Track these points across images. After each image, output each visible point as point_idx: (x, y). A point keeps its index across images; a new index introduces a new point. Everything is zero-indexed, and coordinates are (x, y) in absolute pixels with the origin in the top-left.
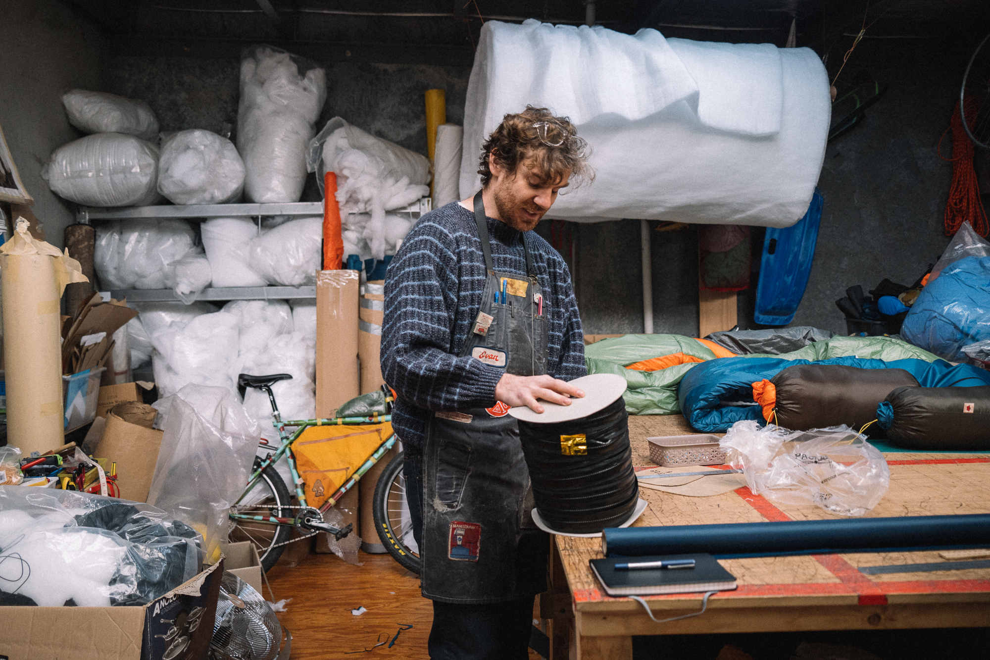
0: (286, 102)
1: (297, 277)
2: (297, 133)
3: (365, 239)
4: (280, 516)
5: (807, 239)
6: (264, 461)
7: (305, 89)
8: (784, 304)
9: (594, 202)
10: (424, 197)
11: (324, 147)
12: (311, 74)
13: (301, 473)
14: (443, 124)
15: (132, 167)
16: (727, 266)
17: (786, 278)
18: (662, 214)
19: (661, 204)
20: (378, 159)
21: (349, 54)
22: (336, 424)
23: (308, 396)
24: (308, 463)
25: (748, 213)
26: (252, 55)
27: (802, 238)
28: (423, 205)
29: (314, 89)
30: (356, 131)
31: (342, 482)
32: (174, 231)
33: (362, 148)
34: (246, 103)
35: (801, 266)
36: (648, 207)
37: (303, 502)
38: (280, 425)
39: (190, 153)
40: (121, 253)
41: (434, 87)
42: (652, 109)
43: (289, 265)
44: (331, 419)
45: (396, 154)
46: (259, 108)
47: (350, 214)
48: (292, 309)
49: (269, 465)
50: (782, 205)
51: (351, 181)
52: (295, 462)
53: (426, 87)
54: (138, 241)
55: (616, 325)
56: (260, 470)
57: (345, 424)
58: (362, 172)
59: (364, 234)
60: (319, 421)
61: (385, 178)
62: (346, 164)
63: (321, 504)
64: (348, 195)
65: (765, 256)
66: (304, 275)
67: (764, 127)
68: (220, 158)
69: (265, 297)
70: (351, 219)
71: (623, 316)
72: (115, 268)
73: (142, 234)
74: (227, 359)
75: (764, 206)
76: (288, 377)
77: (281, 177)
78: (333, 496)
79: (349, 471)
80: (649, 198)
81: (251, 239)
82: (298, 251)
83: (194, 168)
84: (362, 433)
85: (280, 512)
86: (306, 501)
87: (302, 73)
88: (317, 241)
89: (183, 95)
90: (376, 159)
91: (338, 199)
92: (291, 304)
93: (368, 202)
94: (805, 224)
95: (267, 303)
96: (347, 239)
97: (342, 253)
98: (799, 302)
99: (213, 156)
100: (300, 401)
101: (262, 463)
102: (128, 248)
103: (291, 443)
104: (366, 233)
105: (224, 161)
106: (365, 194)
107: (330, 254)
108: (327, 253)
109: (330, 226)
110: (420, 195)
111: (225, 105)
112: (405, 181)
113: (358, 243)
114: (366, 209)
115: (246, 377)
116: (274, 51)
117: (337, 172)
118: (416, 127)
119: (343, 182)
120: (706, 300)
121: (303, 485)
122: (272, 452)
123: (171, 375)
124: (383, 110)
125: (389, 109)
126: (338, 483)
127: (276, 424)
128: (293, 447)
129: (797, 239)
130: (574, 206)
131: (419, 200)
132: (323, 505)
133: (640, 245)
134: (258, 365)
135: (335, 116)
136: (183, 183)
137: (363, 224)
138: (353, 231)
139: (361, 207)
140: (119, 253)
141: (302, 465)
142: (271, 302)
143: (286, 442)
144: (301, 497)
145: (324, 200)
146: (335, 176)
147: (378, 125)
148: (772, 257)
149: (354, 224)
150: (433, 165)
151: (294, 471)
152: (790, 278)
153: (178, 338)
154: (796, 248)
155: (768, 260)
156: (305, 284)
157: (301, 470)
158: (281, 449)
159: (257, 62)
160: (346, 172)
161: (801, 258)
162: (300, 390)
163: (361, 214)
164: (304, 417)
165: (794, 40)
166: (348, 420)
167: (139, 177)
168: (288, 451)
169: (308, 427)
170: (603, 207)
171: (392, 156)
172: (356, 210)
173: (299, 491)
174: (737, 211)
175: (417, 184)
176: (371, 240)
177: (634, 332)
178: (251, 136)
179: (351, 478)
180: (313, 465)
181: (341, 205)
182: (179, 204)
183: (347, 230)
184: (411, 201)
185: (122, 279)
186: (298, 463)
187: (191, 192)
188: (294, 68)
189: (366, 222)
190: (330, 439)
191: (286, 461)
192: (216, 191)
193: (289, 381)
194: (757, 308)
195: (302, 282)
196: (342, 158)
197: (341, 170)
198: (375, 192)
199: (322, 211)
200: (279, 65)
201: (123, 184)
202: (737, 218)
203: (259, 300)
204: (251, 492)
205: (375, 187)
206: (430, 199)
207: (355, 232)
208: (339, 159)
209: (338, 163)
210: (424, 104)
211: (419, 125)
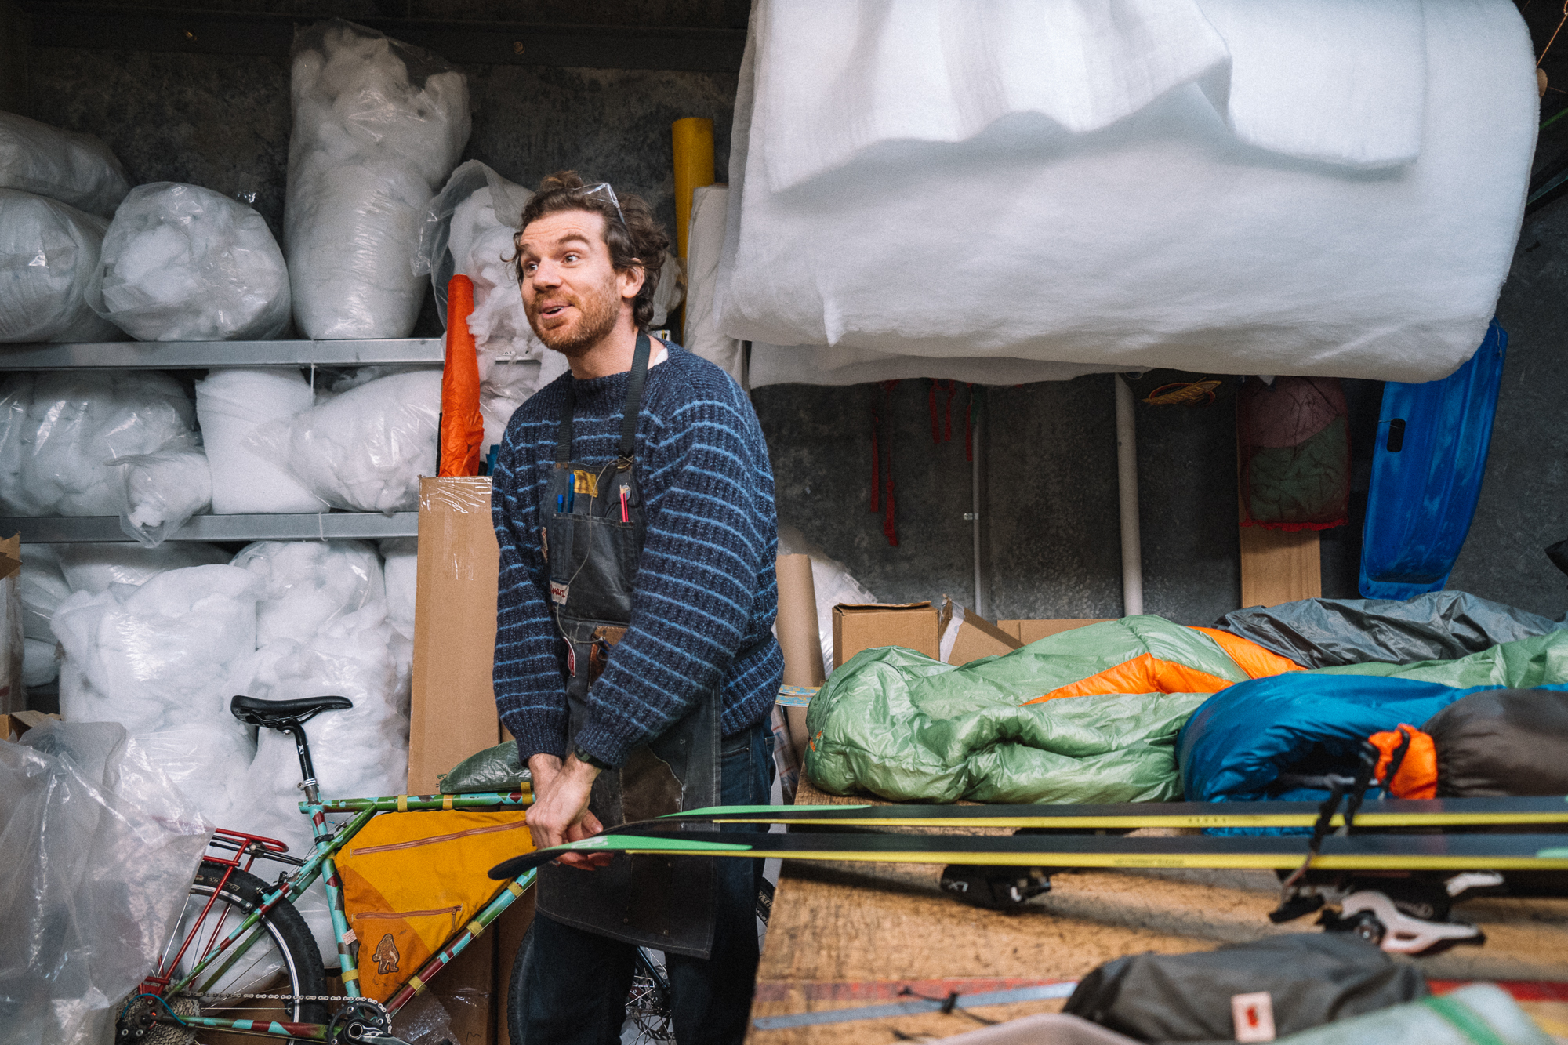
0: (379, 137)
1: (385, 492)
2: (401, 200)
4: (296, 1020)
5: (1474, 419)
6: (271, 891)
7: (421, 113)
8: (1425, 557)
9: (1001, 323)
11: (452, 224)
12: (434, 82)
13: (353, 918)
14: (706, 185)
15: (32, 257)
16: (1298, 475)
17: (1426, 503)
18: (1151, 350)
19: (1152, 327)
21: (520, 48)
22: (439, 808)
23: (387, 746)
24: (370, 897)
25: (1347, 347)
26: (317, 45)
27: (1461, 418)
29: (441, 113)
31: (442, 939)
32: (145, 400)
34: (301, 141)
35: (1460, 476)
36: (1122, 334)
37: (351, 986)
38: (316, 810)
39: (164, 232)
40: (27, 442)
41: (691, 114)
42: (1125, 106)
43: (371, 468)
44: (428, 797)
46: (323, 149)
47: (498, 362)
48: (382, 561)
49: (281, 900)
50: (1424, 328)
51: (499, 292)
52: (341, 895)
53: (678, 115)
54: (65, 419)
55: (1065, 600)
56: (258, 911)
57: (458, 807)
60: (403, 802)
62: (485, 256)
63: (391, 989)
64: (495, 323)
65: (1380, 456)
66: (403, 489)
67: (1380, 149)
68: (230, 245)
69: (321, 536)
70: (502, 373)
71: (1080, 580)
72: (15, 474)
73: (75, 404)
74: (224, 665)
75: (1382, 331)
76: (341, 703)
77: (364, 289)
78: (419, 971)
79: (459, 914)
80: (1118, 314)
81: (296, 415)
82: (388, 439)
83: (170, 264)
84: (494, 829)
85: (297, 1009)
86: (357, 983)
87: (417, 79)
88: (430, 417)
89: (184, 130)
91: (474, 331)
92: (380, 549)
94: (1468, 380)
95: (326, 548)
96: (491, 414)
97: (479, 443)
98: (1455, 554)
99: (214, 240)
100: (370, 756)
101: (265, 896)
102: (43, 432)
103: (336, 849)
105: (239, 251)
107: (454, 444)
108: (447, 441)
109: (454, 385)
111: (270, 150)
114: (529, 351)
115: (249, 704)
116: (361, 34)
117: (473, 275)
118: (655, 196)
119: (484, 295)
120: (1255, 551)
121: (355, 948)
122: (292, 870)
123: (91, 697)
124: (589, 160)
125: (601, 159)
126: (431, 943)
127: (305, 807)
128: (339, 859)
129: (1451, 420)
130: (954, 331)
132: (397, 992)
133: (1115, 435)
134: (284, 677)
136: (143, 293)
138: (505, 396)
140: (23, 443)
141: (355, 901)
142: (336, 544)
143: (324, 847)
144: (349, 974)
145: (445, 335)
146: (470, 285)
148: (1395, 458)
149: (508, 384)
150: (685, 271)
151: (338, 914)
152: (1437, 501)
153: (109, 618)
154: (1448, 440)
155: (1386, 466)
156: (405, 509)
157: (354, 910)
158: (312, 862)
159: (326, 56)
160: (487, 275)
161: (1459, 460)
162: (367, 731)
163: (521, 362)
164: (372, 793)
166: (465, 798)
167: (47, 276)
168: (327, 866)
169: (379, 813)
170: (1021, 333)
172: (509, 354)
173: (346, 960)
174: (1320, 344)
177: (1104, 615)
178: (307, 205)
179: (463, 931)
180: (380, 899)
181: (479, 342)
182: (144, 341)
183: (496, 396)
185: (28, 498)
186: (348, 895)
187: (166, 314)
188: (399, 69)
190: (422, 842)
191: (324, 892)
192: (221, 314)
193: (346, 712)
194: (1364, 568)
195: (398, 504)
196: (481, 245)
197: (480, 269)
199: (441, 358)
200: (367, 62)
201: (12, 293)
202: (1321, 360)
203: (308, 540)
204: (240, 961)
206: (668, 332)
207: (511, 401)
208: (475, 246)
209: (473, 255)
210: (671, 148)
211: (660, 193)
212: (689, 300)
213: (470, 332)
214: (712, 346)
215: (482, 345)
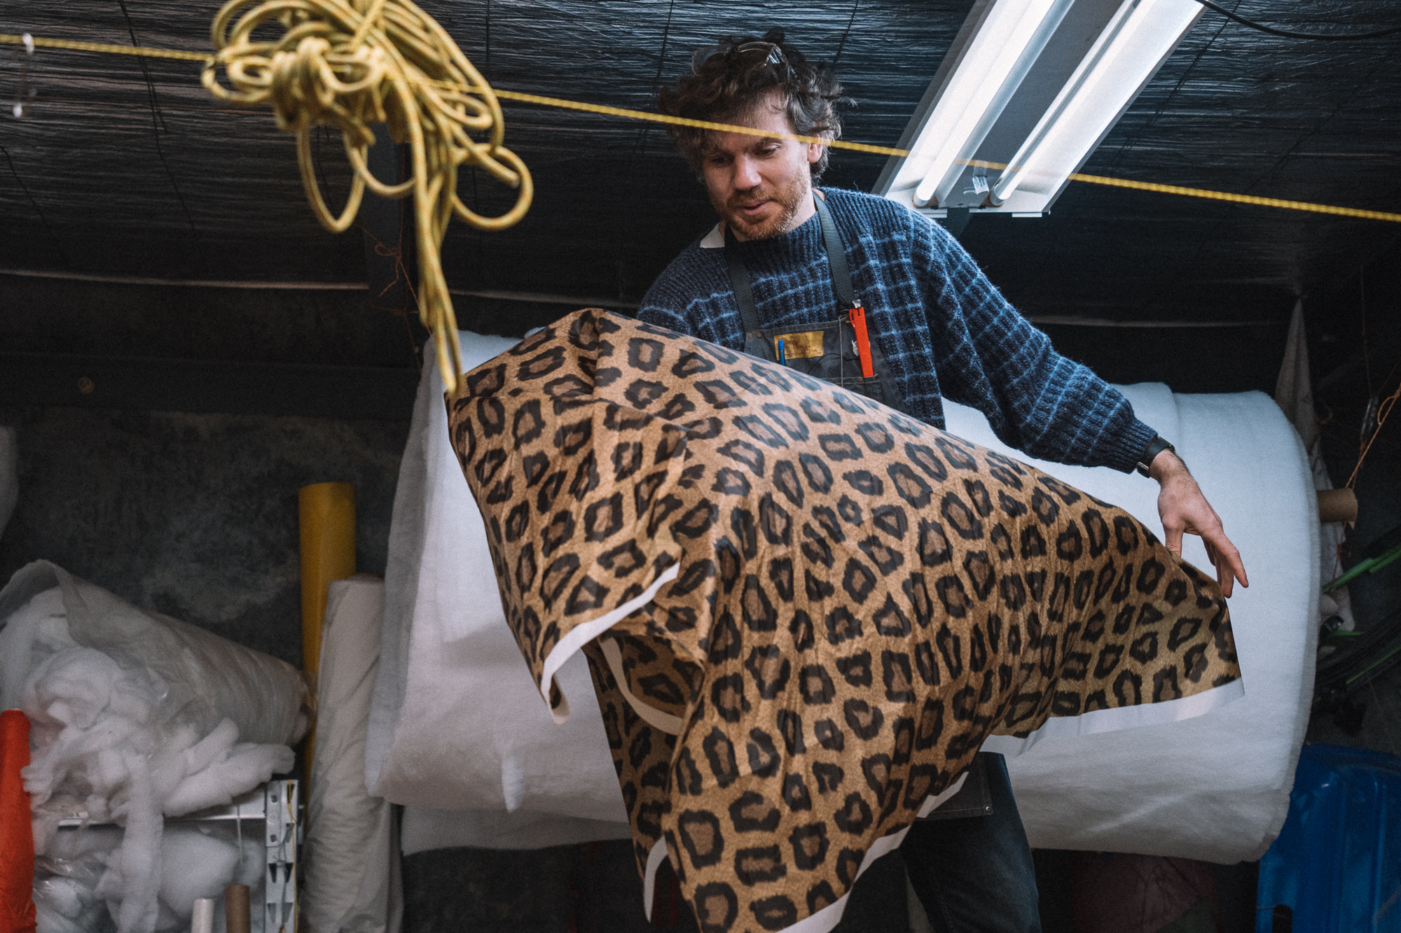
3: (103, 902)
10: (277, 777)
14: (346, 577)
20: (151, 672)
21: (87, 387)
28: (275, 799)
30: (95, 598)
33: (109, 646)
41: (326, 477)
45: (204, 659)
47: (61, 829)
51: (70, 735)
53: (305, 477)
58: (104, 710)
59: (101, 886)
61: (170, 726)
62: (58, 688)
64: (61, 775)
70: (66, 843)
90: (147, 677)
91: (30, 787)
93: (116, 791)
96: (50, 902)
104: (105, 882)
106: (110, 769)
110: (266, 772)
112: (225, 733)
113: (82, 913)
114: (109, 811)
117: (32, 710)
118: (271, 584)
119: (48, 739)
124: (179, 537)
125: (197, 535)
131: (263, 787)
135: (33, 560)
137: (99, 856)
138: (68, 877)
139: (96, 805)
146: (25, 723)
147: (163, 579)
149: (71, 859)
150: (313, 689)
160: (58, 711)
163: (94, 828)
165: (1304, 352)
171: (193, 667)
172: (79, 816)
175: (261, 741)
176: (119, 902)
181: (37, 801)
183: (50, 875)
184: (237, 790)
189: (109, 851)
196: (49, 672)
197: (45, 705)
198: (136, 763)
205: (138, 752)
206: (296, 782)
207: (73, 883)
208: (39, 674)
209: (37, 687)
210: (296, 519)
211: (279, 579)
212: (320, 731)
213: (26, 789)
214: (351, 795)
215: (40, 806)
